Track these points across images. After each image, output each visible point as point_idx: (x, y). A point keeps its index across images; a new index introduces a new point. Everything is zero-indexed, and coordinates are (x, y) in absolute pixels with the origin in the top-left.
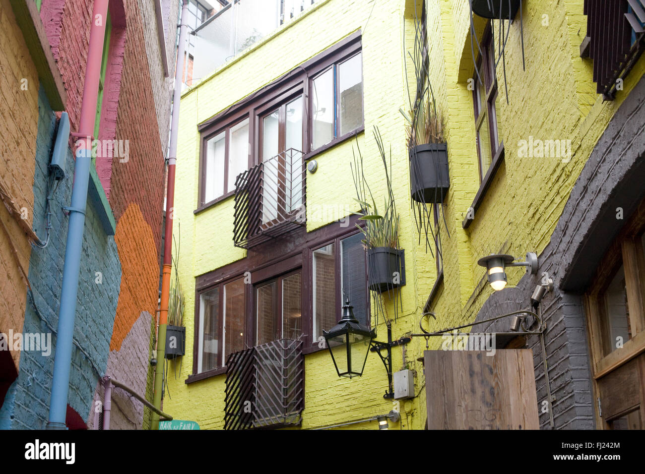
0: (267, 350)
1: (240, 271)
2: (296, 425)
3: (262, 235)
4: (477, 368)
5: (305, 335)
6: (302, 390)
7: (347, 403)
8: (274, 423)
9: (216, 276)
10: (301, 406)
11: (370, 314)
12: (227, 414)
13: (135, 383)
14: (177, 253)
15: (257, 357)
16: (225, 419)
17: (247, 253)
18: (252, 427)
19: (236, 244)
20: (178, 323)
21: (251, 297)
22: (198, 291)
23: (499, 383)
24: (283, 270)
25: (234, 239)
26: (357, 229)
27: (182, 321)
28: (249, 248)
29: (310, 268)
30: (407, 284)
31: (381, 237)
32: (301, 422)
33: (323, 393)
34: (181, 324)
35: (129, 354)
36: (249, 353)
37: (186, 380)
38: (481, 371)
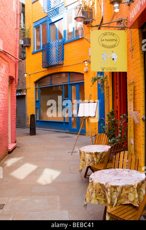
3: (51, 9)
5: (64, 39)
6: (63, 54)
8: (55, 64)
12: (43, 62)
19: (44, 12)
21: (49, 28)
22: (34, 27)
36: (48, 44)
37: (32, 53)
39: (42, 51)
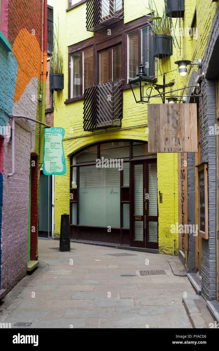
0: (103, 87)
1: (91, 44)
2: (119, 126)
3: (101, 25)
4: (171, 112)
5: (123, 80)
6: (122, 108)
7: (143, 115)
8: (107, 125)
9: (78, 46)
10: (121, 116)
11: (155, 69)
12: (85, 120)
13: (29, 113)
14: (58, 33)
15: (99, 91)
16: (84, 122)
17: (94, 34)
18: (97, 127)
19: (88, 30)
20: (59, 72)
21: (96, 58)
22: (70, 54)
23: (181, 119)
24: (112, 44)
25: (86, 27)
26: (147, 23)
27: (62, 71)
28: (95, 32)
29: (126, 43)
30: (173, 54)
31: (160, 29)
32: (121, 124)
33: (131, 110)
34: (61, 72)
35: (25, 100)
36: (95, 88)
37: (64, 102)
38: (173, 113)
39: (84, 99)
